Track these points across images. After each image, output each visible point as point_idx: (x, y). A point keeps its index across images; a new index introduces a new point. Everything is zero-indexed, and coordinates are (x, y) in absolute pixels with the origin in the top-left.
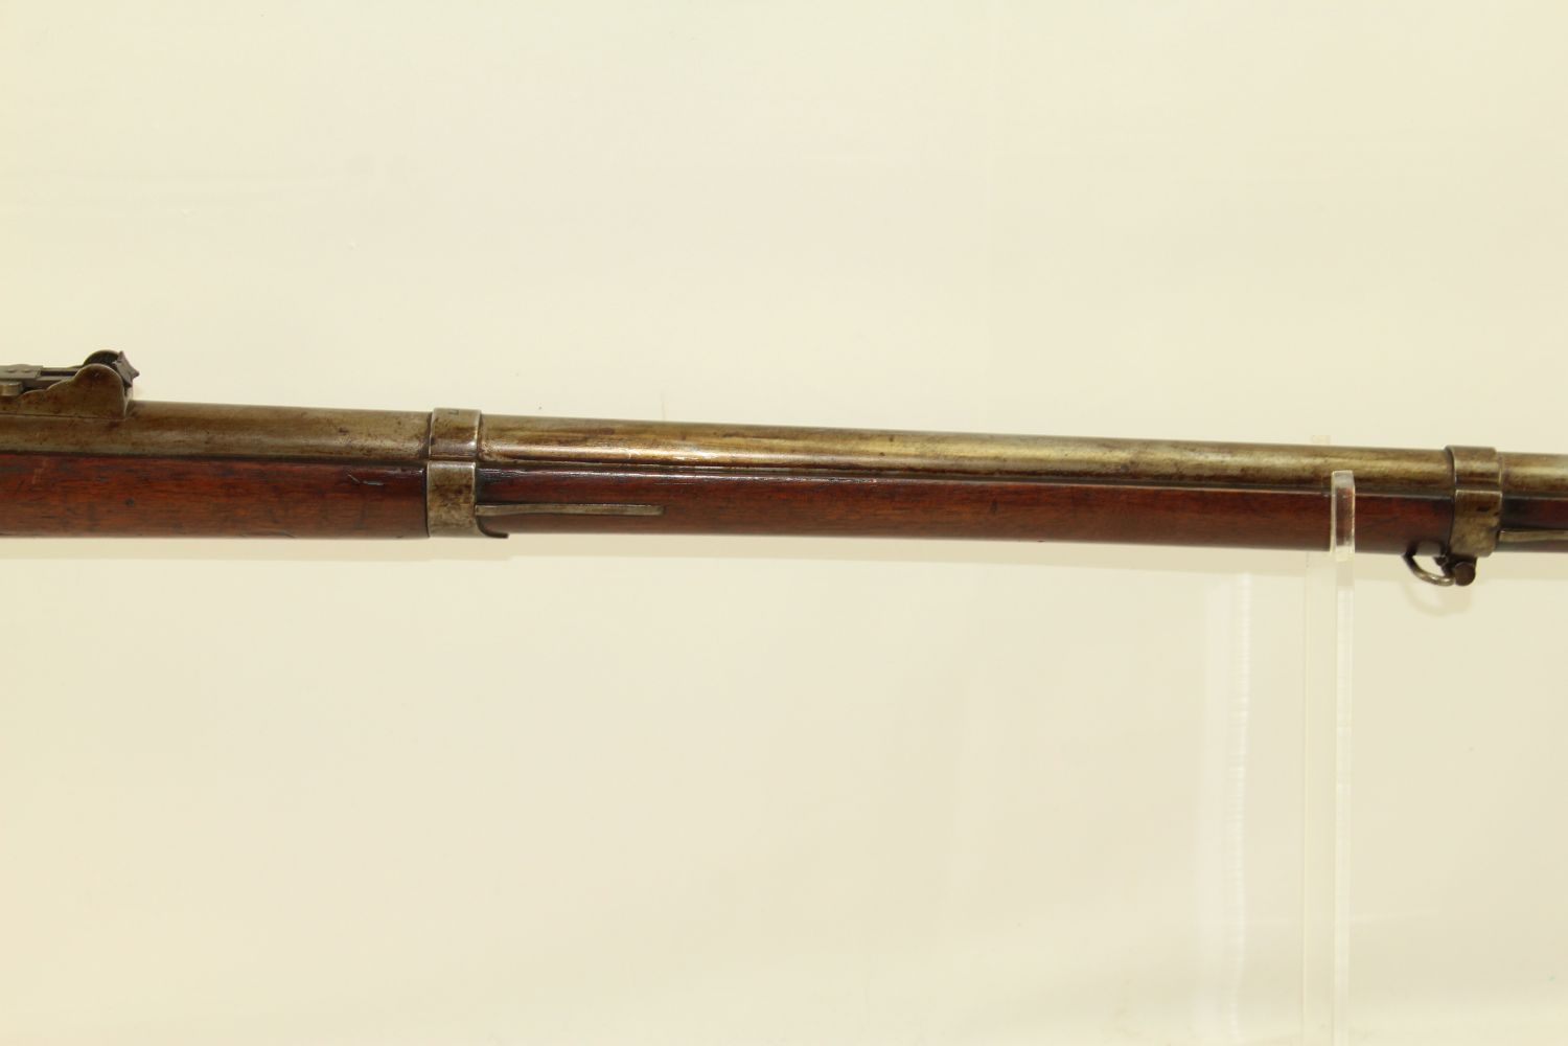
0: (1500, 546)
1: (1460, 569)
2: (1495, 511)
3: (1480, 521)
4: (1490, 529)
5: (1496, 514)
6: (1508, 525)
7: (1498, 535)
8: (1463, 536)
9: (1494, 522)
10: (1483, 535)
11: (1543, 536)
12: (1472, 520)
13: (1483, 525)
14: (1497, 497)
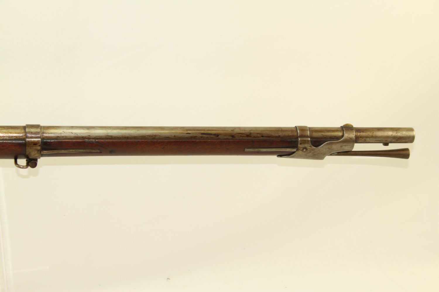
0: (43, 155)
1: (32, 163)
2: (39, 145)
3: (34, 148)
4: (38, 150)
5: (39, 146)
6: (43, 149)
7: (41, 152)
8: (30, 153)
9: (39, 148)
10: (36, 152)
11: (56, 152)
12: (32, 148)
13: (36, 149)
14: (39, 141)
